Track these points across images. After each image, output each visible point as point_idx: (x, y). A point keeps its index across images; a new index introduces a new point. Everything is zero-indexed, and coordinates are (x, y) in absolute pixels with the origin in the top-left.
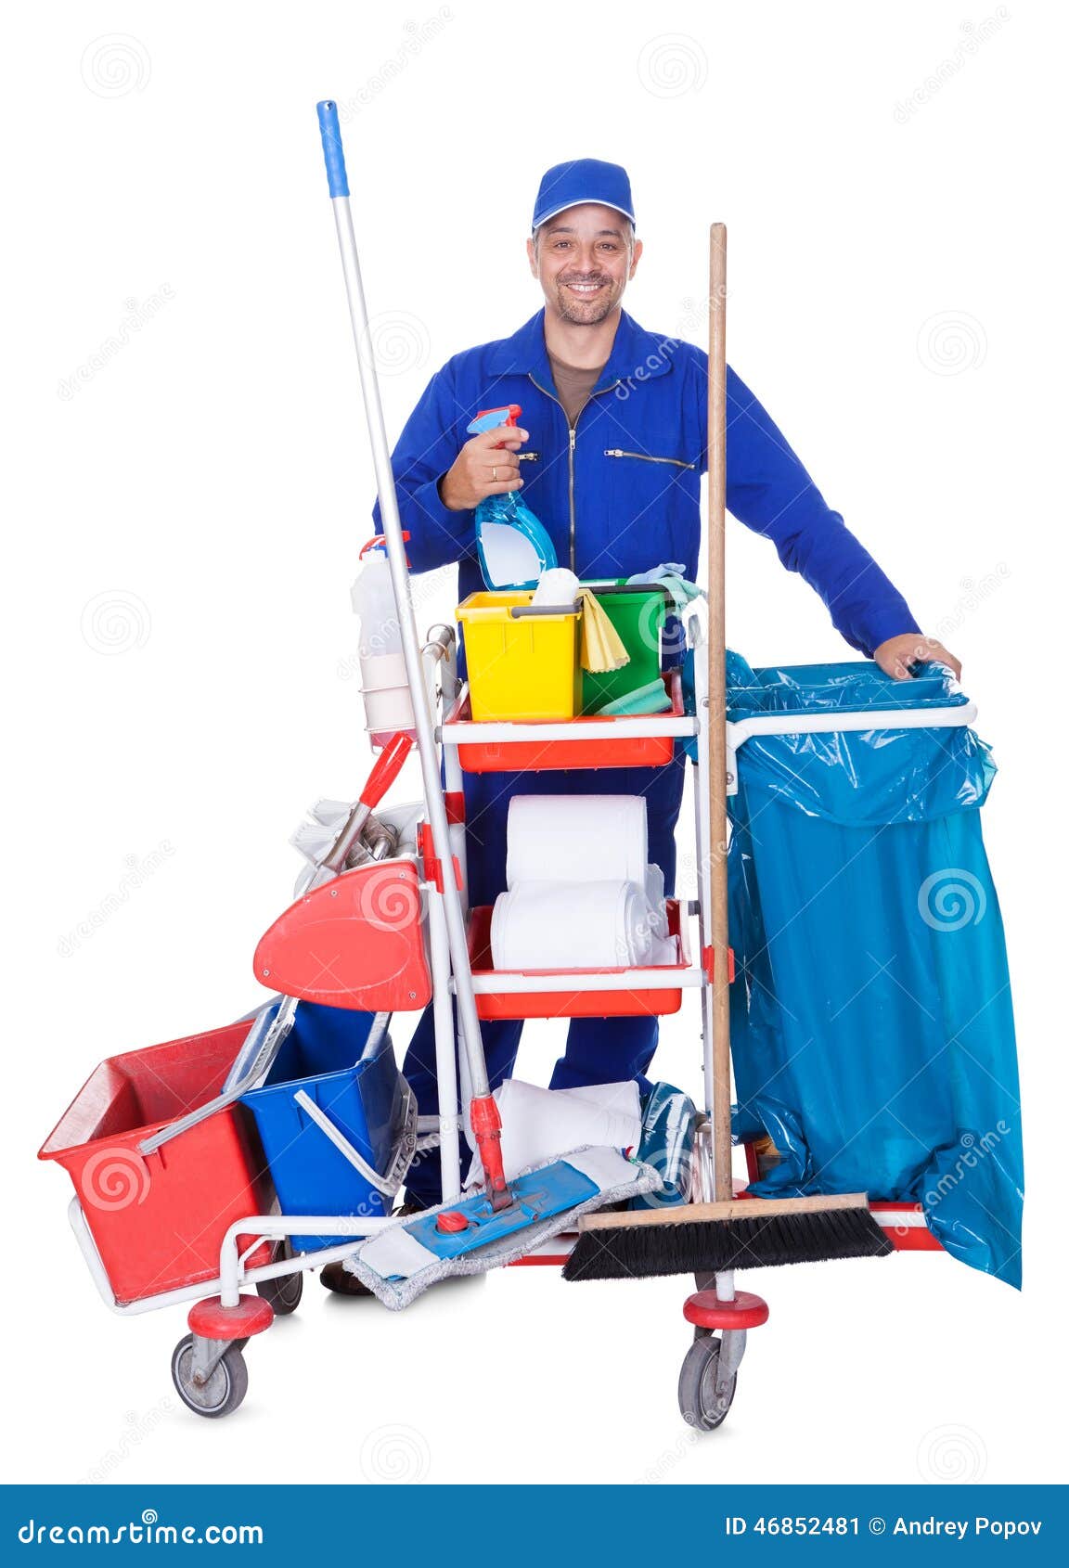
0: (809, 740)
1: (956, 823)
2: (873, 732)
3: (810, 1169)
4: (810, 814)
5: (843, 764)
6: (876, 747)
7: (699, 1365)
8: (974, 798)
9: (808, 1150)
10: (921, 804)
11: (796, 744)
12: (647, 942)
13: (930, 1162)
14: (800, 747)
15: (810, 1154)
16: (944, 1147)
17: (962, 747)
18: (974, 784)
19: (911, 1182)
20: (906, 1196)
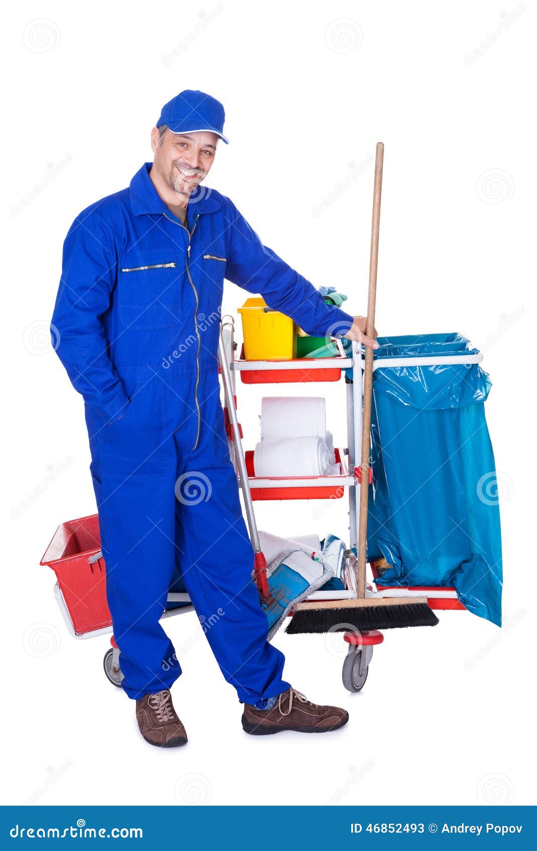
0: (405, 370)
1: (473, 409)
2: (435, 366)
3: (403, 572)
4: (406, 404)
5: (420, 381)
6: (436, 373)
7: (352, 662)
8: (482, 397)
9: (402, 563)
10: (457, 400)
11: (399, 372)
12: (327, 465)
13: (459, 568)
14: (401, 373)
15: (403, 565)
16: (465, 562)
17: (476, 374)
18: (482, 391)
19: (451, 577)
20: (448, 584)
